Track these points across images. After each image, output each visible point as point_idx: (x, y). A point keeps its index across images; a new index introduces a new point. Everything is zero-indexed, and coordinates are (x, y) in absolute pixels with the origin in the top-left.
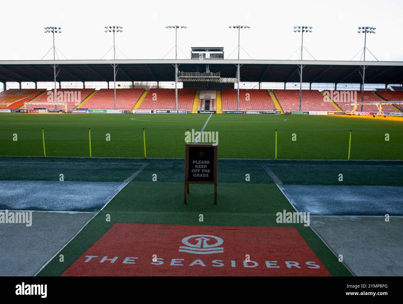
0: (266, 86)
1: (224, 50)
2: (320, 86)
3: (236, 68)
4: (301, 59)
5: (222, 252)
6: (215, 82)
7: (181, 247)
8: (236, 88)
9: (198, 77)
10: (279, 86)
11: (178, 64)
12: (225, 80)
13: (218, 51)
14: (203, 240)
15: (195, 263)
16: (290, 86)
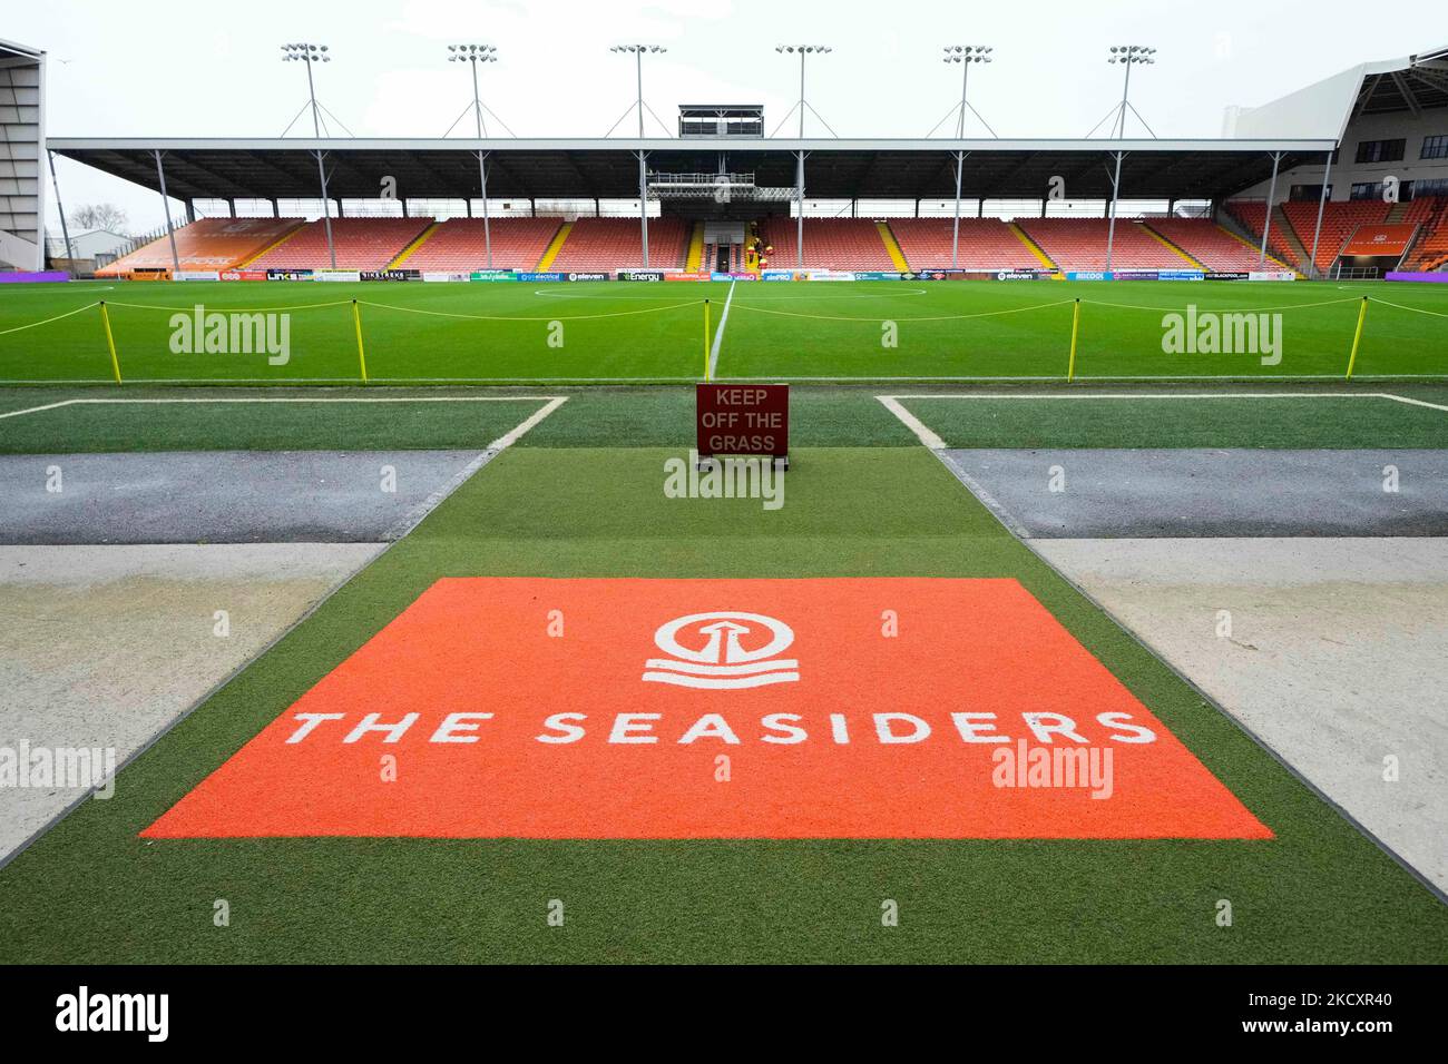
0: (870, 208)
1: (765, 113)
2: (1005, 207)
3: (796, 161)
4: (959, 137)
5: (795, 677)
6: (742, 198)
7: (651, 663)
8: (794, 214)
9: (701, 185)
10: (902, 208)
11: (646, 152)
12: (767, 194)
13: (747, 117)
14: (725, 631)
15: (697, 731)
16: (931, 208)
